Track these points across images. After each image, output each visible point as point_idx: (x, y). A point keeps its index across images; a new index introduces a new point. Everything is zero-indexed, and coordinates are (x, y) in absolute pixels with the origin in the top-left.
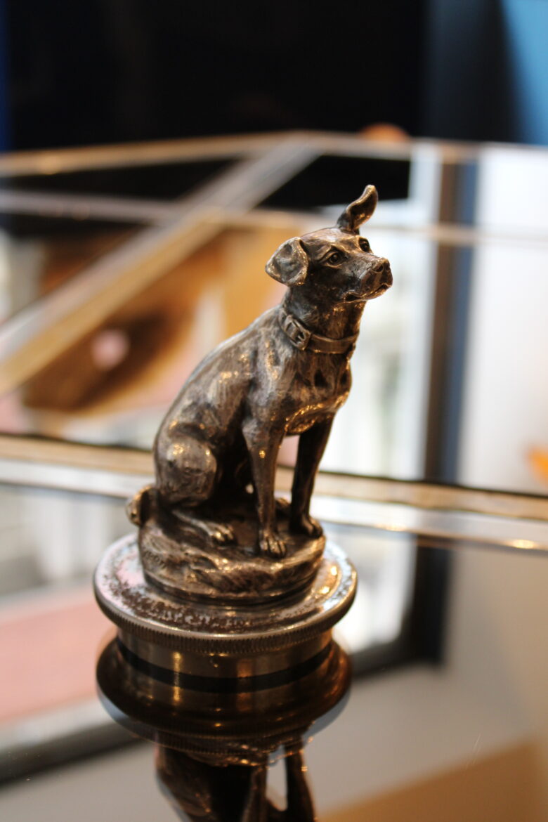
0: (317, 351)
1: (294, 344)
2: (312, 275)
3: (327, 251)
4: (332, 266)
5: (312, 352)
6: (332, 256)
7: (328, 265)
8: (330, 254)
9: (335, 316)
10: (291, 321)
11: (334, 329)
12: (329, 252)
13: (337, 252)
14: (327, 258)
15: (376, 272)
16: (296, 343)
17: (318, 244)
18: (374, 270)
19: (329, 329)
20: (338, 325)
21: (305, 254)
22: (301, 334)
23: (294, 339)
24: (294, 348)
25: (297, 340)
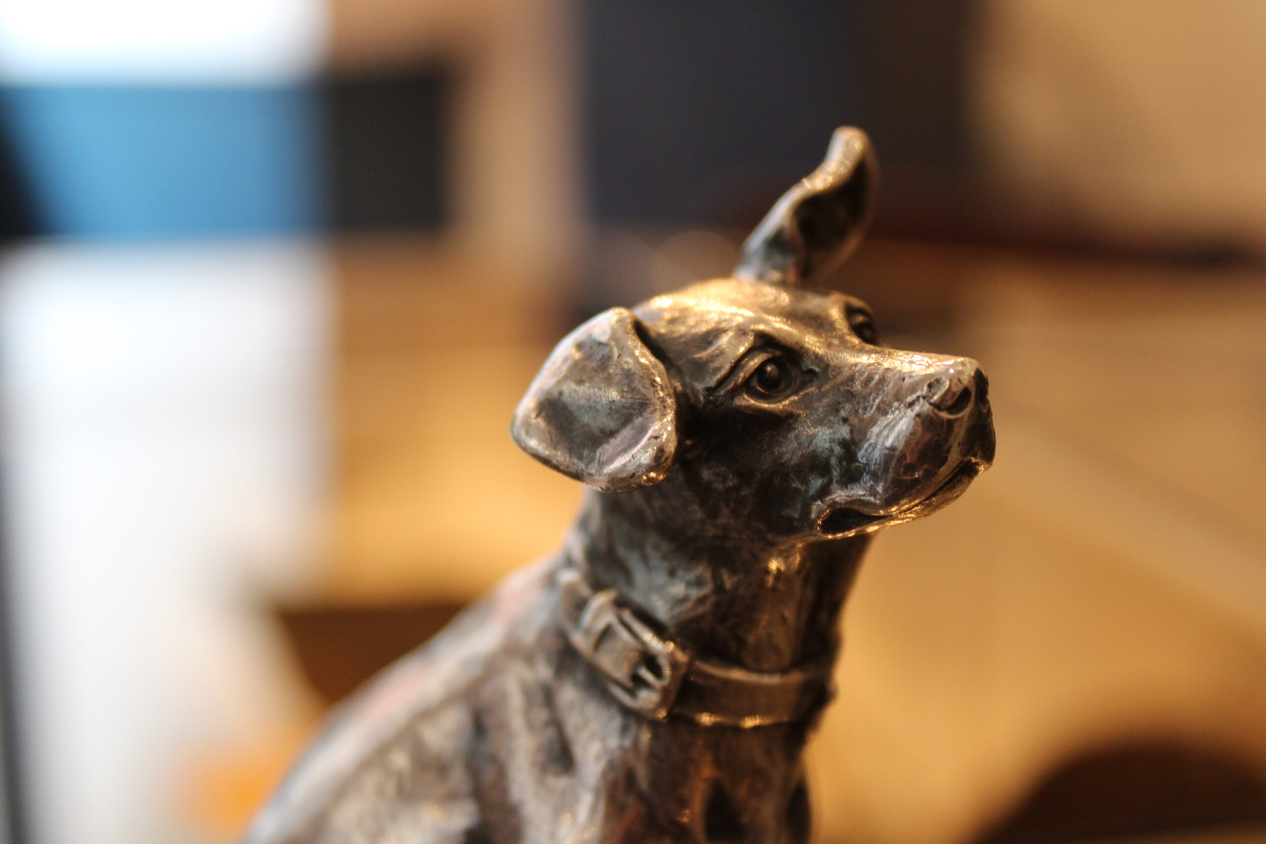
0: (706, 719)
1: (626, 699)
2: (688, 442)
3: (742, 350)
4: (765, 406)
5: (694, 726)
6: (761, 369)
7: (747, 401)
8: (754, 362)
9: (774, 589)
10: (609, 618)
11: (770, 636)
12: (749, 353)
13: (778, 353)
14: (741, 375)
15: (945, 415)
16: (632, 692)
17: (704, 328)
18: (937, 406)
19: (751, 639)
20: (783, 619)
21: (661, 367)
22: (649, 660)
23: (629, 684)
24: (627, 712)
25: (638, 681)
